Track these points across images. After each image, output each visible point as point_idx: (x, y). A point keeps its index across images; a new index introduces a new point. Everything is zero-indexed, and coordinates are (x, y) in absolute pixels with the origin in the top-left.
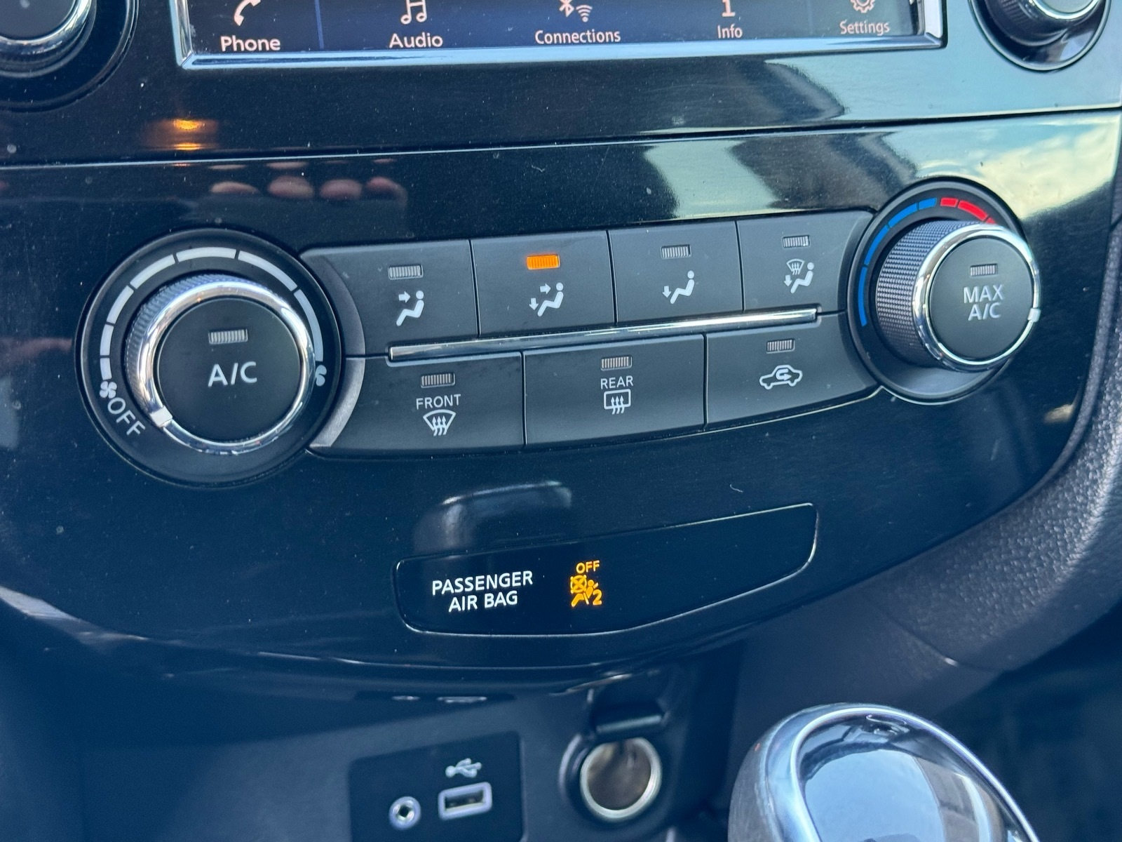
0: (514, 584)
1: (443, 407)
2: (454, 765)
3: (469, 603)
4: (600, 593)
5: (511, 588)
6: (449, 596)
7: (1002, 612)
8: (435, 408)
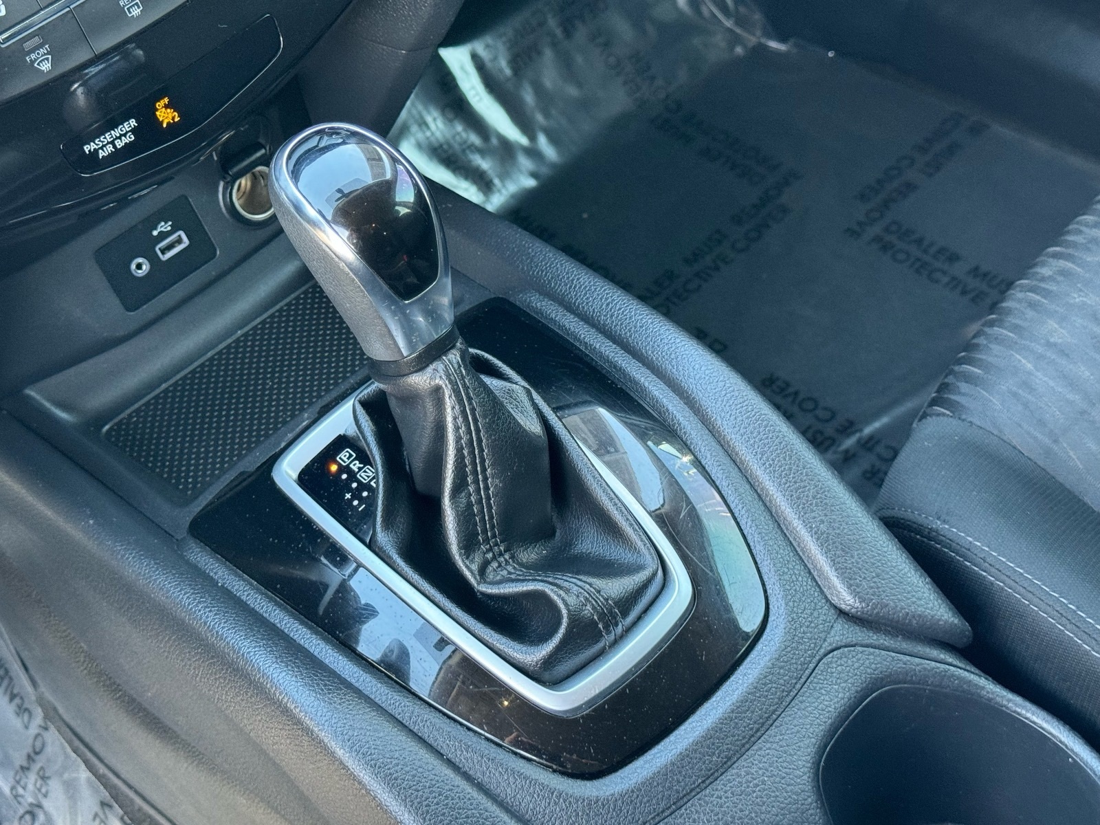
0: (128, 130)
1: (42, 56)
2: (156, 229)
3: (109, 150)
4: (176, 114)
5: (127, 132)
6: (96, 151)
7: (414, 15)
8: (38, 58)
